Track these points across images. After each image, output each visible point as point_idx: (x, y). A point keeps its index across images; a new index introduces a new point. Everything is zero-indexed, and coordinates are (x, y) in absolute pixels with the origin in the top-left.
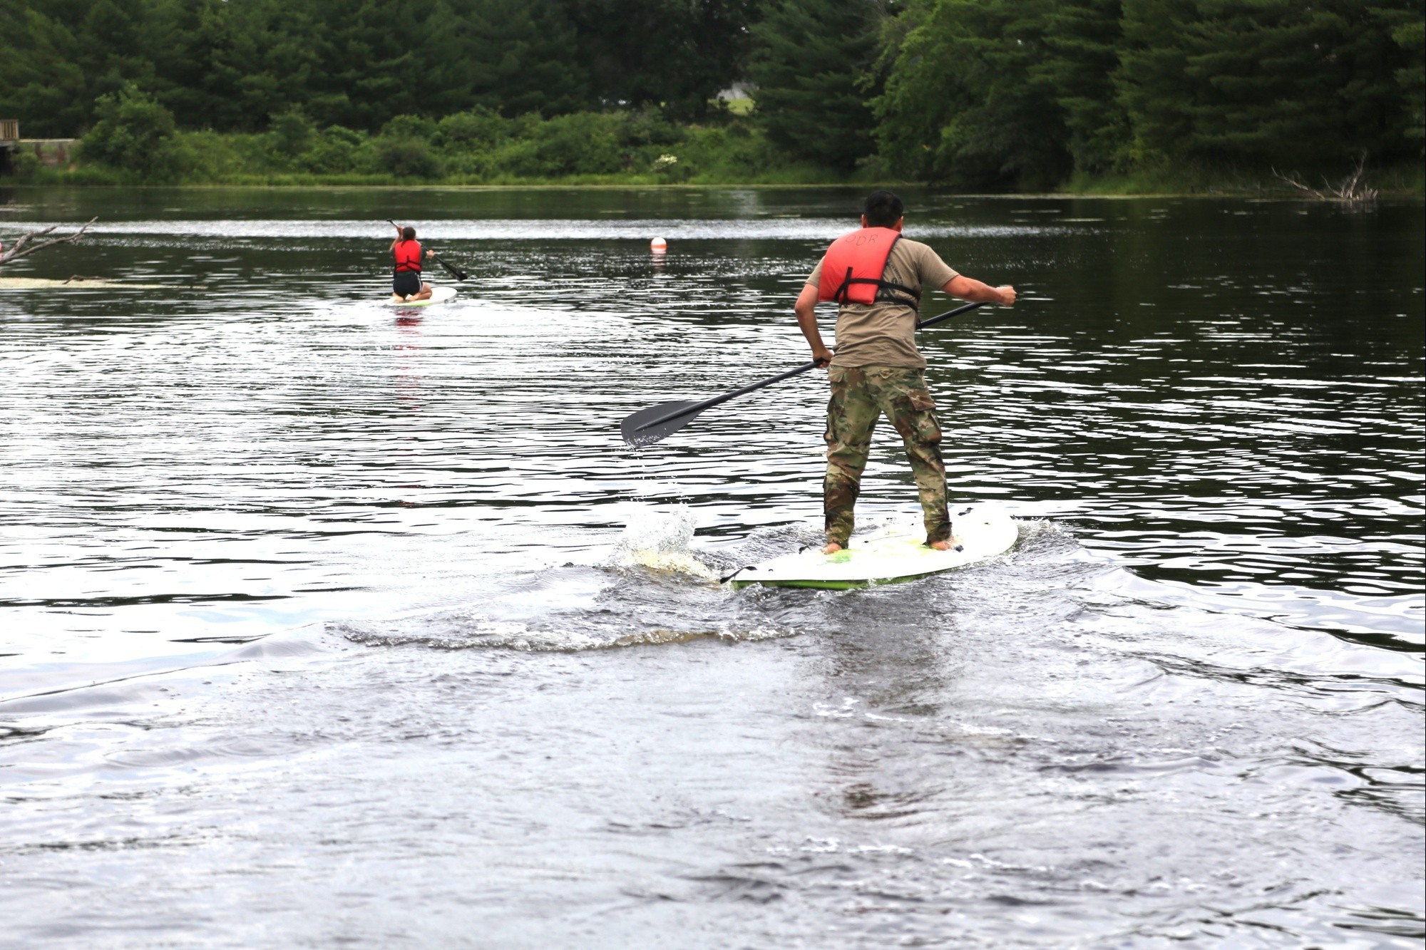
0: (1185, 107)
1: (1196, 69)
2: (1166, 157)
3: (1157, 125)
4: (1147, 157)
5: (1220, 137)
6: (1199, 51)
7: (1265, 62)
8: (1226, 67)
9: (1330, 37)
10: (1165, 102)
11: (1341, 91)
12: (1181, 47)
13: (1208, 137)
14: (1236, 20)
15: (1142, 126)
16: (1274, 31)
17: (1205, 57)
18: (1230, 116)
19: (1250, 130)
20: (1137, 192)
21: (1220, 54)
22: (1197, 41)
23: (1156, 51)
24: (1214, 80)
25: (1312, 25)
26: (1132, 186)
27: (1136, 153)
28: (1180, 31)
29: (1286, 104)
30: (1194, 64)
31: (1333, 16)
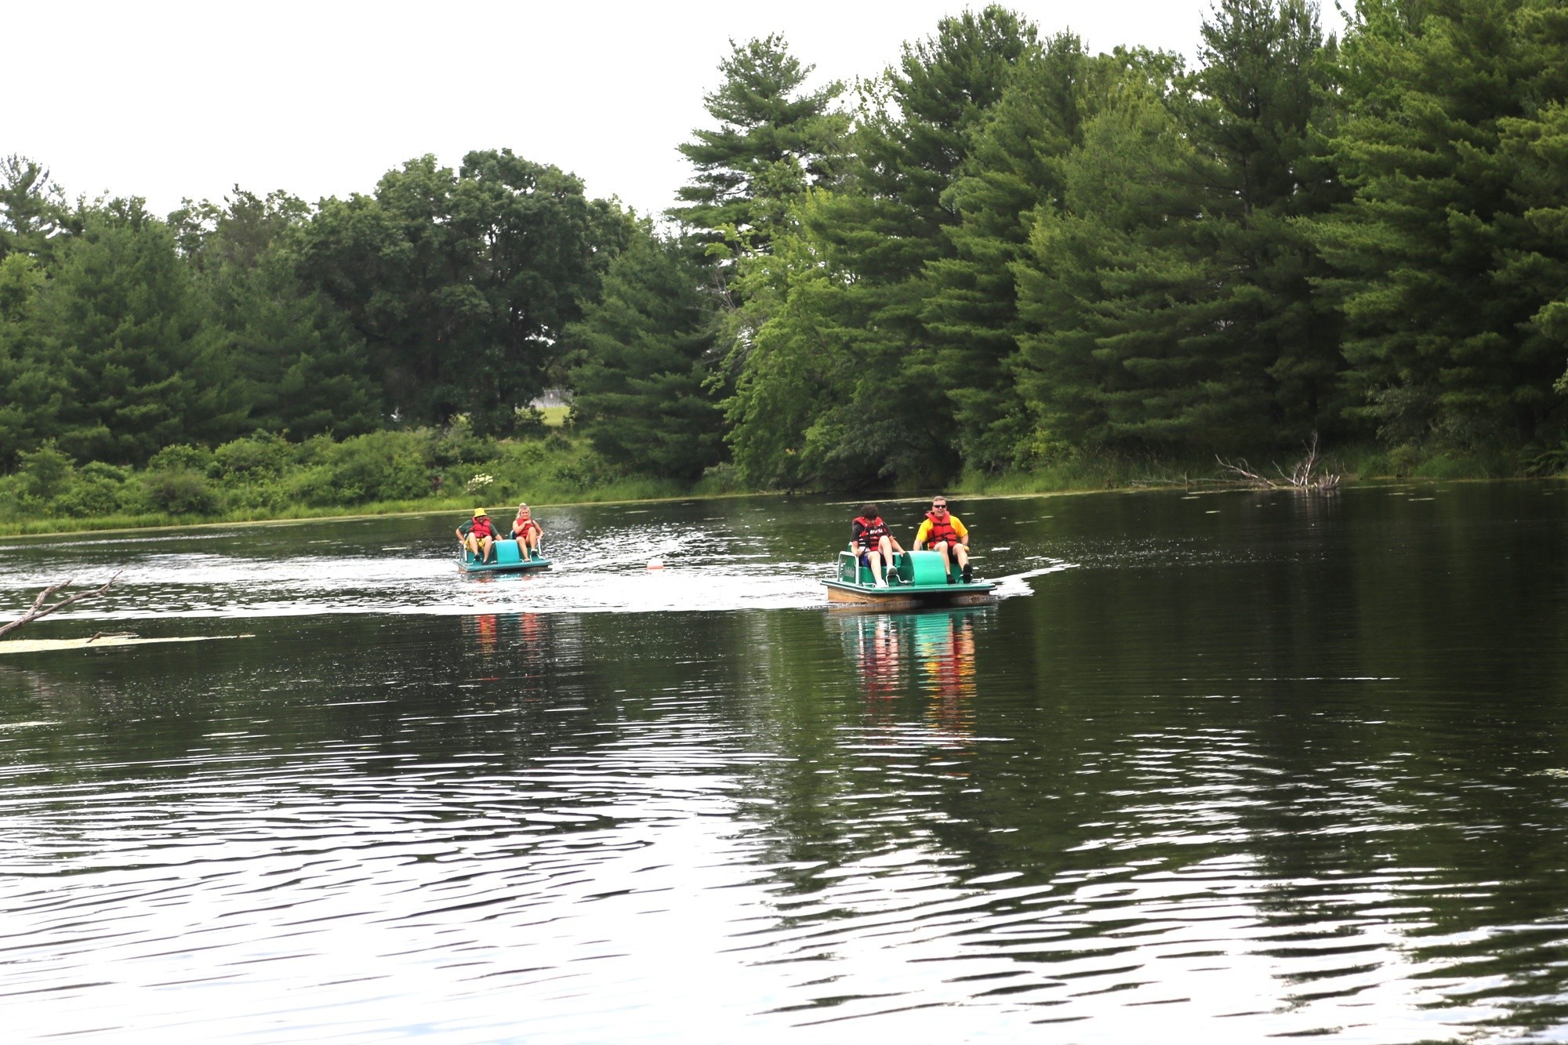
0: (1096, 394)
1: (1105, 351)
2: (1073, 450)
3: (1065, 415)
4: (1051, 451)
5: (1140, 425)
6: (1108, 332)
7: (1183, 341)
8: (1140, 349)
9: (1251, 312)
10: (1073, 390)
11: (1269, 370)
12: (1086, 328)
13: (1127, 426)
14: (1147, 297)
15: (1048, 417)
16: (1192, 307)
17: (1115, 339)
18: (1146, 402)
19: (1169, 417)
20: (1048, 490)
21: (1131, 335)
22: (1107, 321)
23: (1059, 334)
24: (1127, 363)
25: (1232, 300)
26: (1040, 483)
27: (1041, 448)
28: (1087, 311)
29: (1210, 386)
30: (1104, 346)
31: (1254, 289)
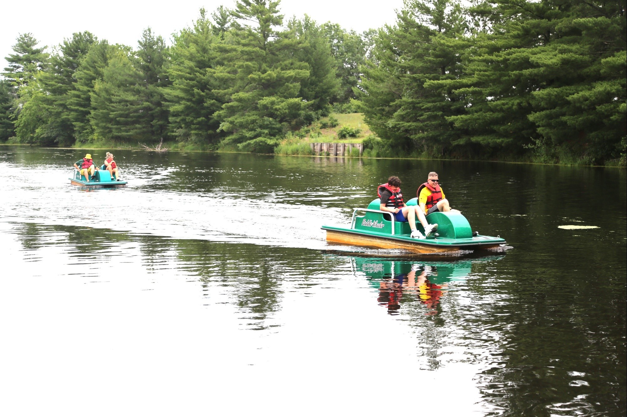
0: (109, 125)
1: (112, 116)
2: (104, 139)
3: (102, 130)
4: (98, 138)
5: (120, 134)
6: (113, 111)
7: (131, 115)
8: (121, 116)
9: (148, 109)
10: (104, 124)
11: (151, 123)
12: (108, 110)
13: (117, 134)
14: (123, 103)
15: (98, 131)
16: (134, 107)
17: (115, 113)
18: (122, 128)
19: (127, 132)
20: (97, 148)
21: (119, 112)
22: (113, 108)
23: (101, 111)
24: (118, 119)
25: (143, 106)
26: (95, 146)
27: (95, 138)
28: (108, 106)
29: (137, 126)
30: (112, 114)
31: (149, 103)
